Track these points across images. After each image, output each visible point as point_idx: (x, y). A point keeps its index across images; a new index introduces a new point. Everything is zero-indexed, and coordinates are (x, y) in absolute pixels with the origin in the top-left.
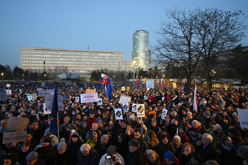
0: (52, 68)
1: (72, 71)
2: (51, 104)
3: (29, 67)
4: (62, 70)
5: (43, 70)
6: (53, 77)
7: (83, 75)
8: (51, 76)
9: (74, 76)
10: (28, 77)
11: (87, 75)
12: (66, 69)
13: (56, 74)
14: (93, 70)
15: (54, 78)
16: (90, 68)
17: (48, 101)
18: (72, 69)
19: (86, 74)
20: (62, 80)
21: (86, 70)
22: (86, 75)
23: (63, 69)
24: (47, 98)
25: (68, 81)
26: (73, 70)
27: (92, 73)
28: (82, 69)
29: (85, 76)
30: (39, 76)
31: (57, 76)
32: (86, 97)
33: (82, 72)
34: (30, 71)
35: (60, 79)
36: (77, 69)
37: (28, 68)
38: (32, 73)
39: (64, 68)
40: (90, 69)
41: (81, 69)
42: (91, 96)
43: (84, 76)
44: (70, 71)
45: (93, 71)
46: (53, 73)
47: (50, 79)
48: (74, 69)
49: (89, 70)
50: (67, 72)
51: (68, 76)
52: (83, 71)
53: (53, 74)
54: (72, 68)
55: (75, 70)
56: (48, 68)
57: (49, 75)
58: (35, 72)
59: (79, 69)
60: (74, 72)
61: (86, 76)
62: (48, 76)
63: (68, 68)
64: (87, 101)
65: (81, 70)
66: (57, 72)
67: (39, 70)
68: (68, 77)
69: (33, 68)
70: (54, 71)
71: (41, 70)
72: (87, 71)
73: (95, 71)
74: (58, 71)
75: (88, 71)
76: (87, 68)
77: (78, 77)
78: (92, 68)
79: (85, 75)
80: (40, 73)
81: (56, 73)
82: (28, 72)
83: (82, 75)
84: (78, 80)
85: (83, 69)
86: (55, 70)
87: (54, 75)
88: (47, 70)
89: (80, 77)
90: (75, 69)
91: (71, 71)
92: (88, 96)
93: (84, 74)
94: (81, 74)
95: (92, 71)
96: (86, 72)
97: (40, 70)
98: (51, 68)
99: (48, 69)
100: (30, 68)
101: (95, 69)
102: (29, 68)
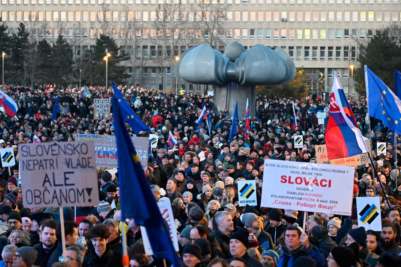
0: (146, 14)
1: (252, 32)
2: (45, 181)
3: (30, 8)
4: (196, 26)
5: (97, 25)
6: (146, 69)
7: (310, 56)
8: (138, 63)
9: (256, 64)
10: (25, 64)
11: (338, 54)
12: (216, 21)
13: (164, 49)
14: (375, 27)
15: (153, 75)
16: (355, 14)
17: (31, 167)
18: (253, 19)
19: (334, 51)
20: (194, 86)
21: (329, 27)
22: (330, 54)
23: (198, 18)
24: (29, 158)
25: (224, 92)
26: (255, 27)
27: (365, 45)
28: (308, 19)
29: (325, 64)
30: (78, 60)
31: (166, 64)
32: (293, 180)
33: (307, 37)
34: (34, 31)
35: (179, 77)
36: (277, 19)
37: (26, 19)
38: (44, 44)
39: (203, 15)
40: (355, 19)
41: (300, 19)
42: (319, 179)
43: (318, 64)
44: (237, 32)
45: (378, 32)
46: (149, 44)
47: (129, 80)
48: (261, 19)
49: (350, 28)
50: (223, 38)
51: (227, 60)
52: (315, 32)
53: (148, 50)
54: (253, 14)
55: (269, 26)
56: (123, 14)
57: (126, 57)
58: (60, 37)
59: (292, 19)
60: (260, 39)
61: (333, 64)
62: (122, 63)
63: (230, 15)
64: (295, 201)
65: (303, 25)
66: (166, 38)
67: (80, 29)
68: (222, 70)
69: (49, 15)
70: (153, 33)
71: (88, 26)
72: (341, 34)
73: (386, 31)
74: (173, 31)
75: (346, 32)
76: (339, 16)
77: (281, 72)
78: (371, 16)
79: (322, 54)
80: (84, 44)
81: (162, 43)
82: (25, 39)
83: (307, 54)
84: (281, 87)
85: (316, 19)
86: (158, 25)
87: (153, 53)
88: (118, 27)
89: (289, 66)
90: (269, 19)
91: (246, 33)
92: (302, 176)
93: (318, 51)
94: (303, 51)
95: (370, 32)
96: (332, 37)
97: (83, 26)
98: (138, 17)
99: (123, 19)
100: (37, 18)
101: (387, 19)
102: (30, 17)
